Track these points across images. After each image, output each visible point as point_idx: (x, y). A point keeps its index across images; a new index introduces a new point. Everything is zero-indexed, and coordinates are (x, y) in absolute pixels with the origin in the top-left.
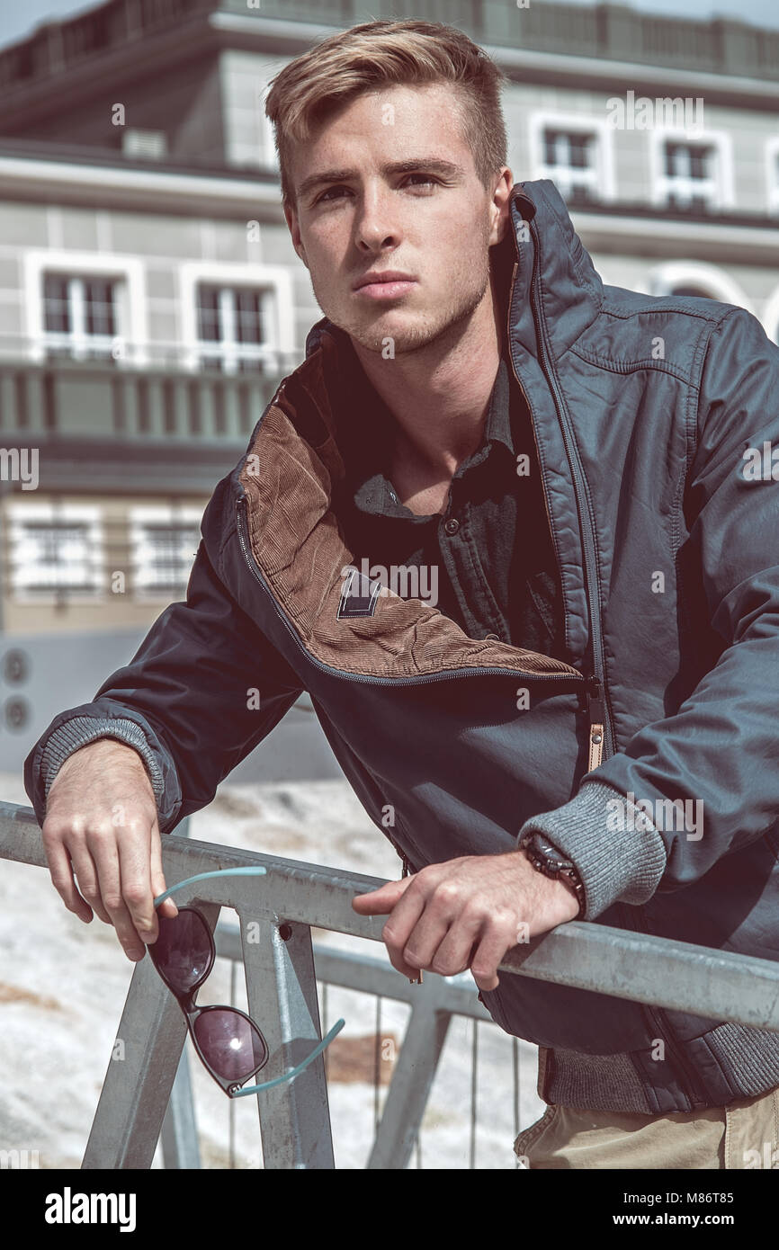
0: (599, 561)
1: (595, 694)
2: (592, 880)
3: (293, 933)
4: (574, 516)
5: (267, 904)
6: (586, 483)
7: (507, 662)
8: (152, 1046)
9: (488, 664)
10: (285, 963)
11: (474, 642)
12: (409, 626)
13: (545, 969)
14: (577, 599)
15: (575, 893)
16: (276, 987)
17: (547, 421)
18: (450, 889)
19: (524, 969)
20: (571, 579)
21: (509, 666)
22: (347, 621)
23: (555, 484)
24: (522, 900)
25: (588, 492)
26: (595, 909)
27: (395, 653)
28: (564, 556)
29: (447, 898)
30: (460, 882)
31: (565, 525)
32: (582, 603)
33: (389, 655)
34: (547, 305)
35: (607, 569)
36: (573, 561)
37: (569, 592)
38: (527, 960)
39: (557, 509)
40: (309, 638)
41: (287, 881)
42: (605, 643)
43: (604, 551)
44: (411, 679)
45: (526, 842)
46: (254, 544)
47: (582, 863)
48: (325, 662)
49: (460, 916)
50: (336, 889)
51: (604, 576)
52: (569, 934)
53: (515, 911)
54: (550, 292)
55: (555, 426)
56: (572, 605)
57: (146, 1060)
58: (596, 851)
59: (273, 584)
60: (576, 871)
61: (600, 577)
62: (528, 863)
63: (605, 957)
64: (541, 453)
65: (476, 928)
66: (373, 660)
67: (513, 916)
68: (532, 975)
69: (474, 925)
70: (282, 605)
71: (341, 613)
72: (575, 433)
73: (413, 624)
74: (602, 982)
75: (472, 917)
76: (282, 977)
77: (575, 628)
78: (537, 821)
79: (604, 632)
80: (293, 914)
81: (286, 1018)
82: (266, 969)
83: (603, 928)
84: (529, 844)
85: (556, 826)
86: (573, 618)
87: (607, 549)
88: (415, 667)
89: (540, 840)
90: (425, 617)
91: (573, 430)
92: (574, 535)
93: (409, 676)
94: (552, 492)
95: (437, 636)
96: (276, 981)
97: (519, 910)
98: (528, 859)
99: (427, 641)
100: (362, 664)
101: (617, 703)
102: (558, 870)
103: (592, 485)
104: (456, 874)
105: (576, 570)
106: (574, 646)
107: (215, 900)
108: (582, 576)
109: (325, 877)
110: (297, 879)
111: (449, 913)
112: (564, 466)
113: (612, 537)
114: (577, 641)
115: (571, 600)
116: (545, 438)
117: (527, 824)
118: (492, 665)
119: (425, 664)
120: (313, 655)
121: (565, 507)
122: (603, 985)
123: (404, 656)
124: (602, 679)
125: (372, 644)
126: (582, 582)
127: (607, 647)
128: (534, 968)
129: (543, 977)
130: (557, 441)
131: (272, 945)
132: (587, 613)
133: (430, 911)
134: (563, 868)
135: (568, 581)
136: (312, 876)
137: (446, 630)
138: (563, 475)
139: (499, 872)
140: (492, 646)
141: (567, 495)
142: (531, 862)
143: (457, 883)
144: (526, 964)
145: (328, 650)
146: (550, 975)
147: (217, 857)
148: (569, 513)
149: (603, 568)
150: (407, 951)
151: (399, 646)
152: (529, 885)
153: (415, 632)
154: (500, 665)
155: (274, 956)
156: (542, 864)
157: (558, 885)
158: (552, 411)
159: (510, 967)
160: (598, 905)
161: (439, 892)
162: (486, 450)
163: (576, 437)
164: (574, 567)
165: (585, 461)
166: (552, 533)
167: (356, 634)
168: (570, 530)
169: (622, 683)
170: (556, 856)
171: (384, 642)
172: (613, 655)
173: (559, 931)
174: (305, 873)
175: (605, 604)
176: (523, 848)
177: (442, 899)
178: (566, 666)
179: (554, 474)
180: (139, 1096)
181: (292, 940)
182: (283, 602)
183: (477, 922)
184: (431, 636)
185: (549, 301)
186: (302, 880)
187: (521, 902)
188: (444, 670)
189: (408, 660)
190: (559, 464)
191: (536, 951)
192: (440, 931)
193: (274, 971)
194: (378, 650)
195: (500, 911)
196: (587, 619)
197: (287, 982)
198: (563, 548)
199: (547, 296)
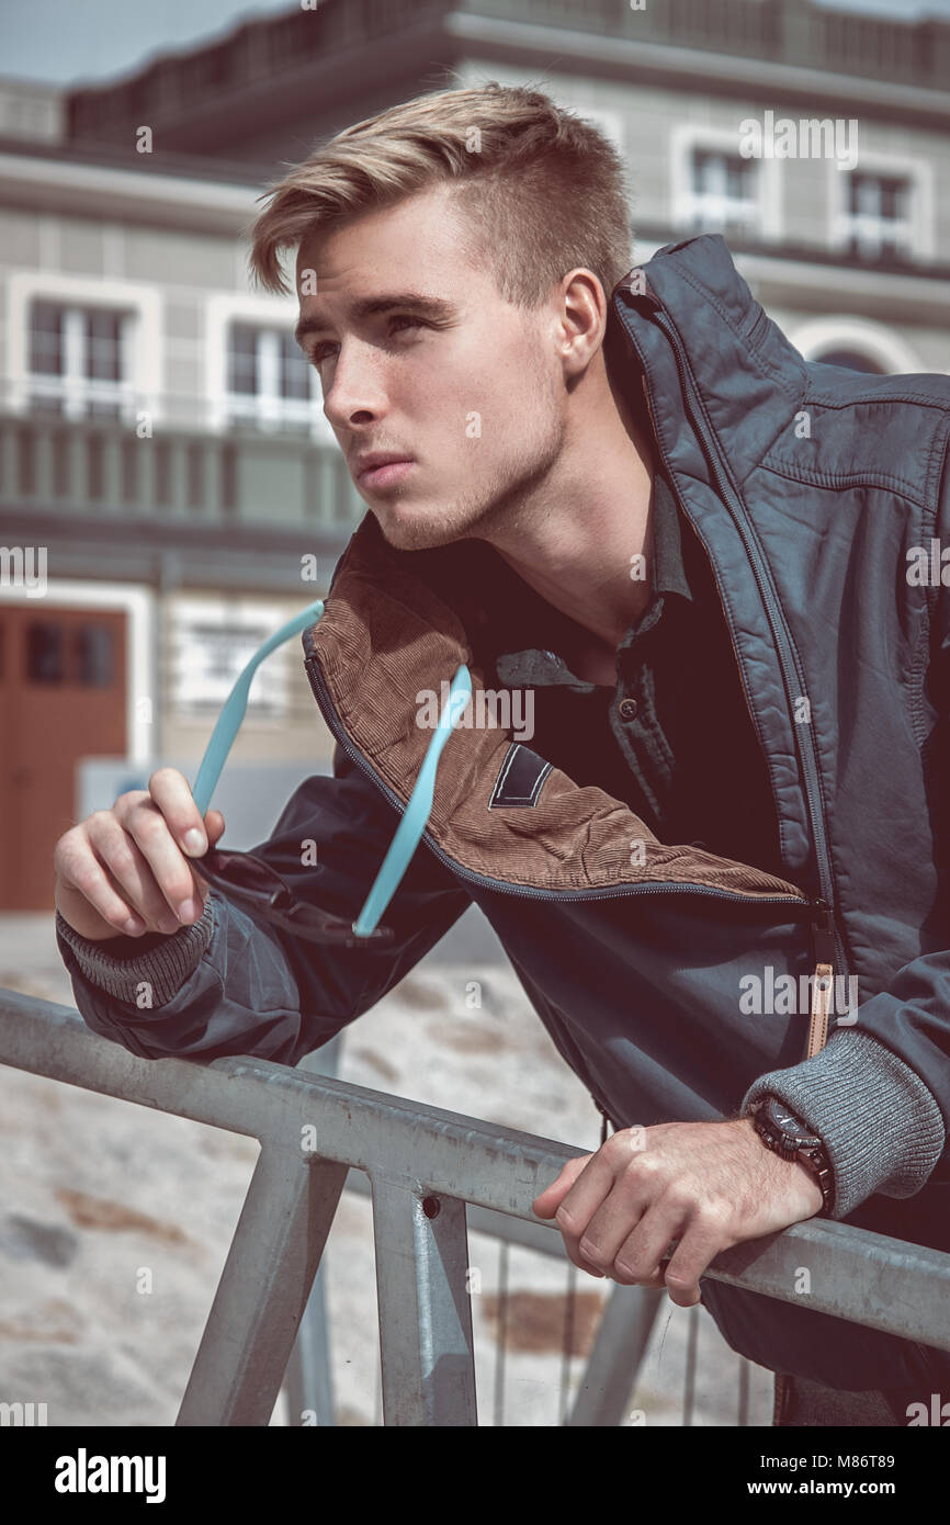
0: (816, 747)
1: (823, 925)
2: (845, 1163)
3: (442, 1210)
4: (779, 689)
5: (409, 1169)
6: (793, 645)
7: (704, 876)
8: (251, 1346)
9: (678, 879)
10: (428, 1249)
11: (664, 848)
12: (583, 822)
13: (774, 1283)
14: (792, 799)
15: (817, 1181)
16: (415, 1281)
17: (734, 567)
18: (649, 1164)
19: (746, 1281)
20: (782, 774)
21: (708, 883)
22: (501, 812)
23: (750, 649)
24: (744, 1188)
25: (797, 656)
26: (846, 1204)
27: (561, 857)
28: (771, 744)
29: (644, 1175)
30: (663, 1154)
31: (768, 702)
32: (798, 805)
33: (553, 860)
34: (713, 415)
35: (829, 757)
36: (784, 751)
37: (779, 791)
38: (749, 1268)
39: (756, 682)
40: (443, 833)
41: (436, 1139)
42: (832, 857)
43: (823, 734)
44: (579, 893)
45: (754, 1108)
46: (344, 715)
47: (833, 1139)
48: (467, 866)
49: (659, 1199)
50: (500, 1154)
51: (825, 767)
52: (807, 1237)
53: (732, 1202)
54: (714, 397)
55: (746, 571)
56: (786, 808)
57: (240, 1365)
58: (853, 1124)
59: (380, 766)
60: (823, 1150)
61: (819, 768)
62: (755, 1137)
63: (854, 1273)
64: (729, 610)
65: (678, 1219)
66: (534, 865)
67: (729, 1209)
68: (755, 1288)
69: (676, 1216)
70: (399, 793)
71: (495, 801)
72: (774, 579)
73: (587, 820)
74: (849, 1307)
75: (675, 1203)
76: (423, 1268)
77: (792, 837)
78: (771, 1079)
79: (830, 842)
80: (442, 1185)
81: (426, 1323)
82: (403, 1256)
83: (856, 1231)
84: (758, 1112)
85: (799, 1088)
86: (788, 825)
87: (826, 732)
88: (584, 877)
89: (774, 1105)
90: (603, 811)
91: (772, 574)
92: (781, 715)
93: (576, 888)
94: (748, 660)
95: (616, 838)
96: (415, 1273)
97: (738, 1201)
98: (756, 1130)
99: (603, 844)
100: (516, 870)
101: (855, 934)
102: (796, 1149)
103: (800, 646)
104: (659, 1144)
105: (788, 760)
106: (793, 861)
107: (341, 1158)
108: (796, 769)
109: (486, 1138)
110: (450, 1138)
111: (644, 1195)
112: (762, 622)
113: (833, 715)
114: (798, 855)
115: (785, 801)
116: (733, 589)
117: (759, 1082)
118: (684, 879)
119: (598, 875)
120: (450, 857)
121: (766, 678)
122: (850, 1310)
123: (572, 863)
124: (832, 902)
125: (533, 843)
126: (796, 776)
127: (836, 862)
128: (756, 1279)
129: (770, 1292)
130: (750, 591)
131: (412, 1224)
132: (805, 818)
133: (620, 1191)
134: (803, 1146)
135: (778, 776)
136: (470, 1134)
137: (629, 830)
138: (759, 636)
139: (716, 1144)
140: (687, 854)
141: (767, 663)
142: (760, 1135)
143: (659, 1155)
144: (748, 1274)
145: (473, 850)
146: (780, 1290)
147: (346, 1101)
148: (773, 686)
149: (824, 757)
150: (585, 1241)
151: (567, 848)
152: (757, 1168)
153: (589, 831)
154: (695, 881)
155: (413, 1239)
156: (774, 1140)
157: (795, 1169)
158: (741, 553)
159: (727, 1276)
160: (851, 1195)
161: (634, 1166)
162: (658, 608)
163: (776, 584)
164: (784, 756)
165: (788, 616)
166: (752, 715)
167: (511, 829)
168: (775, 709)
169: (860, 907)
170: (796, 1128)
171: (549, 842)
172: (846, 873)
173: (795, 1232)
174: (460, 1130)
175: (829, 804)
176: (751, 1114)
177: (637, 1177)
178: (785, 884)
179: (748, 636)
180: (230, 1413)
181: (439, 1218)
182: (399, 788)
183: (681, 1210)
184: (609, 837)
185: (715, 409)
186: (455, 1140)
187: (742, 1190)
188: (621, 883)
189: (577, 868)
190: (754, 622)
191: (763, 1257)
192: (631, 1219)
193: (414, 1258)
194: (541, 851)
195: (712, 1201)
196: (806, 824)
197: (430, 1275)
198: (768, 733)
199: (710, 403)
